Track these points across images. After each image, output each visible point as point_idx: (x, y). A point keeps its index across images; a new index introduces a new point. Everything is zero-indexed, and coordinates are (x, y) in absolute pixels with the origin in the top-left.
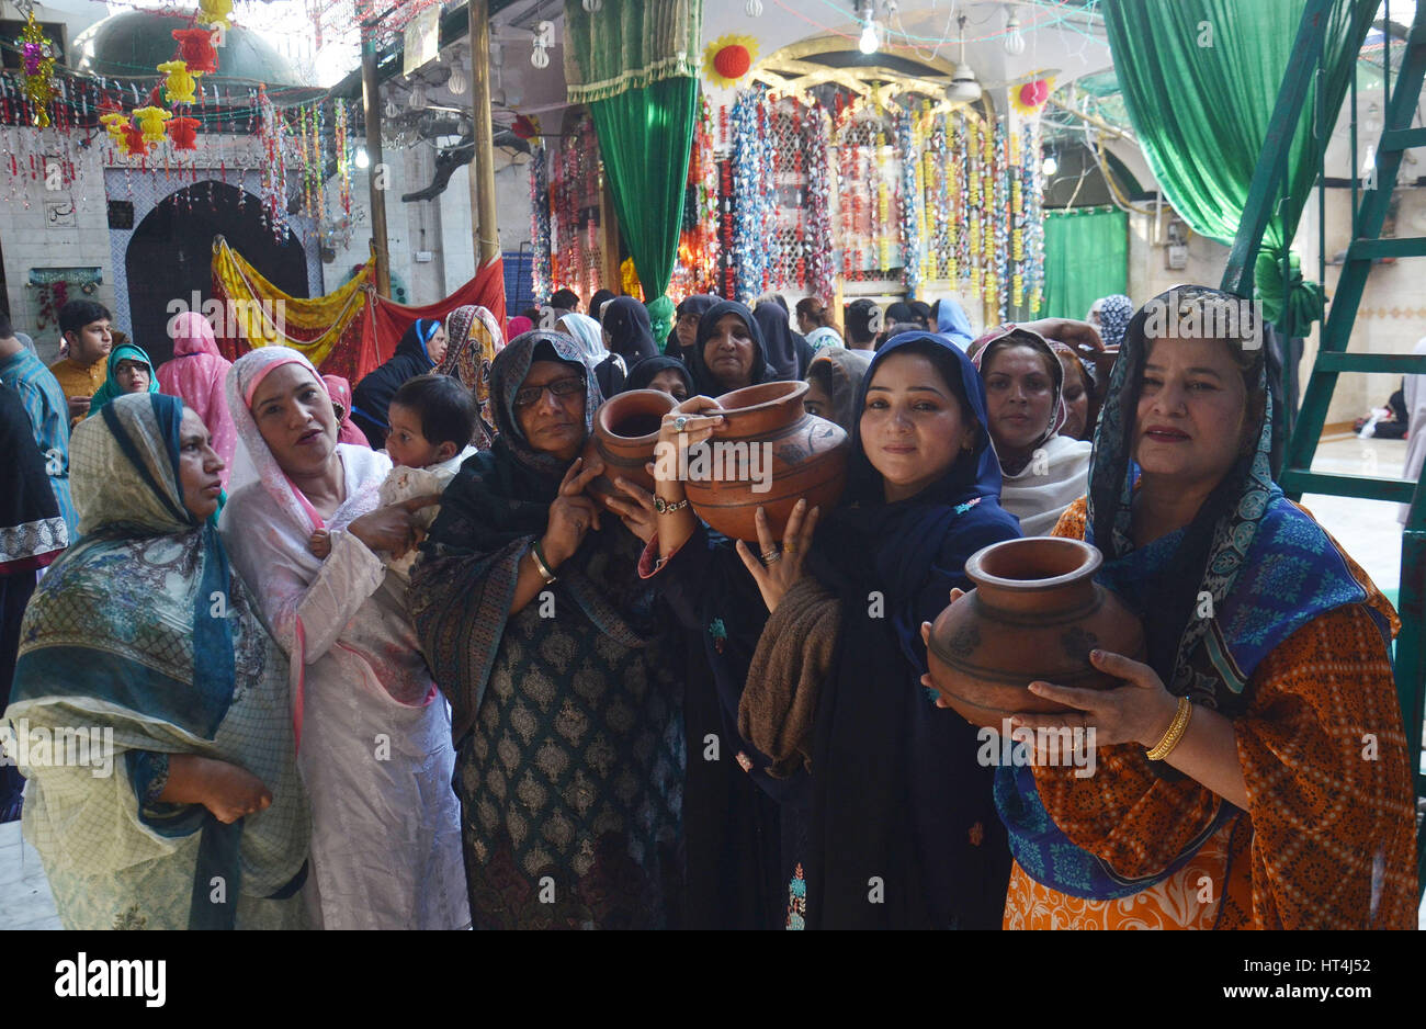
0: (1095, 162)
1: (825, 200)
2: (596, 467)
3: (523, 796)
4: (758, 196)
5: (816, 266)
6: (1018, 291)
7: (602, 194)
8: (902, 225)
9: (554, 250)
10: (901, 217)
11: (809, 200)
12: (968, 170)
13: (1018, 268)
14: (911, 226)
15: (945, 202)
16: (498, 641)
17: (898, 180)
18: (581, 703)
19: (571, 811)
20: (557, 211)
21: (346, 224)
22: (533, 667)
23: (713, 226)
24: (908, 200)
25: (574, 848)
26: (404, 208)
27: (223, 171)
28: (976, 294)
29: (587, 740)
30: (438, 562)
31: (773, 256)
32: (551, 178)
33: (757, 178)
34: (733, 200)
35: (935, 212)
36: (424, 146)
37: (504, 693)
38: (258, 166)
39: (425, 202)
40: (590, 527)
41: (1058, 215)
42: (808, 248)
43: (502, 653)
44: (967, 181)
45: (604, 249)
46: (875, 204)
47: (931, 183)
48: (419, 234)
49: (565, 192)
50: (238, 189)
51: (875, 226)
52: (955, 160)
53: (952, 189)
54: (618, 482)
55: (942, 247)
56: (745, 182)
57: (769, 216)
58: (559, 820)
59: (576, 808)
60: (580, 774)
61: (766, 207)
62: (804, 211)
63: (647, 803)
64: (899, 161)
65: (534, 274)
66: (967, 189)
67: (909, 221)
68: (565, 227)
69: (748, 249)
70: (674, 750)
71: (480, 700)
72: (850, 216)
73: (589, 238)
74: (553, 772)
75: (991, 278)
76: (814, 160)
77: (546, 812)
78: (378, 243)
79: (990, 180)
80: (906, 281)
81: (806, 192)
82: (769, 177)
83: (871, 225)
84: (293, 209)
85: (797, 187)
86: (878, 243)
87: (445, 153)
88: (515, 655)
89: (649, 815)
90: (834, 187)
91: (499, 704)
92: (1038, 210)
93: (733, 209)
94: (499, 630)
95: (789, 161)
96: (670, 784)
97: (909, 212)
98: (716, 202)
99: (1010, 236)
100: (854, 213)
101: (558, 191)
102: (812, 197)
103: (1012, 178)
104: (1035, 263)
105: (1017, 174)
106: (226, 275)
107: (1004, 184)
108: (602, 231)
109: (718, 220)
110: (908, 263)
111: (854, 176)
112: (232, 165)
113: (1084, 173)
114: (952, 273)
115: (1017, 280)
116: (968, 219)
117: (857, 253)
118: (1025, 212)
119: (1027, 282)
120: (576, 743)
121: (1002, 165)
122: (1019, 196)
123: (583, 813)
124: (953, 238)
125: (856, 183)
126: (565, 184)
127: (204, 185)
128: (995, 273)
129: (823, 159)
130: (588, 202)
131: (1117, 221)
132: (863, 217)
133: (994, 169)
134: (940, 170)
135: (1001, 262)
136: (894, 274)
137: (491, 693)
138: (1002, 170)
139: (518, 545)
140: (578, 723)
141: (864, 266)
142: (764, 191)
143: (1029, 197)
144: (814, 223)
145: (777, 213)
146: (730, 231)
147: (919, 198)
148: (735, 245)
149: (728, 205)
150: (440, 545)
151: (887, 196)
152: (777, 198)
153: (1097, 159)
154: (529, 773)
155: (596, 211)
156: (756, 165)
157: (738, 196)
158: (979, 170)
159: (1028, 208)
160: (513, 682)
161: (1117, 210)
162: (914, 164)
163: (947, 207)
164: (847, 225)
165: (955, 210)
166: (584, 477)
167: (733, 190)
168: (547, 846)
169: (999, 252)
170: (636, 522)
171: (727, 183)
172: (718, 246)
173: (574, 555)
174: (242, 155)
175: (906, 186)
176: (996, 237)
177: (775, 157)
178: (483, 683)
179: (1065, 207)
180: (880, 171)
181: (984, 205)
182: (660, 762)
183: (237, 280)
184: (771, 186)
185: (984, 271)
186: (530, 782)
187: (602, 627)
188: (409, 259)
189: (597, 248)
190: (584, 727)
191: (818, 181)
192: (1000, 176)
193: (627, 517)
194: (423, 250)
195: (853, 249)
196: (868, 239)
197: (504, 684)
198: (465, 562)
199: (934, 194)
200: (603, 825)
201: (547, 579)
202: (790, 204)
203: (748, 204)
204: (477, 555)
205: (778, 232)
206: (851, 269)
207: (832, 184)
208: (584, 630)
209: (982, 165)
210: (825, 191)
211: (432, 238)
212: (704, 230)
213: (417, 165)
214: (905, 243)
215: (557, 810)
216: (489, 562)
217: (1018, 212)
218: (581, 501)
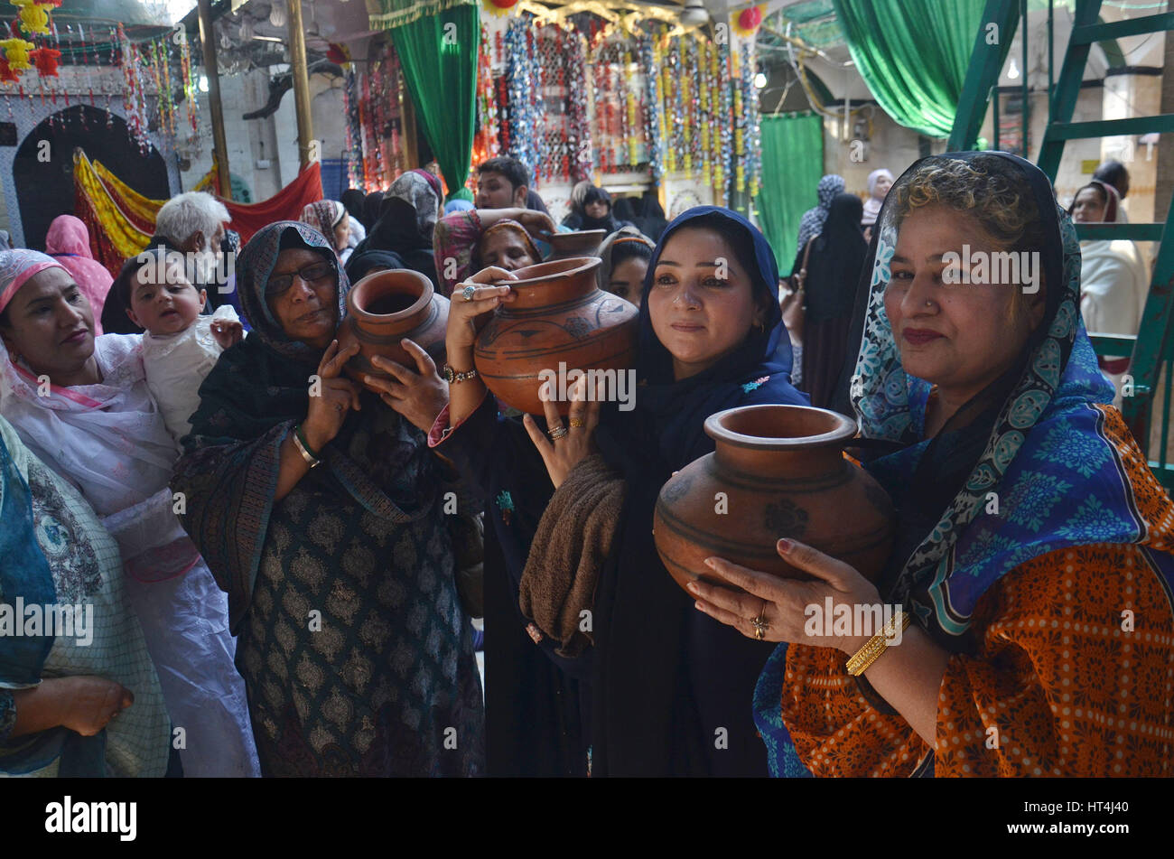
0: (796, 76)
1: (584, 108)
2: (352, 346)
3: (301, 677)
4: (529, 106)
5: (578, 162)
6: (741, 180)
7: (402, 108)
8: (646, 127)
9: (364, 156)
10: (646, 119)
11: (571, 109)
12: (699, 81)
13: (740, 161)
14: (655, 128)
15: (681, 109)
16: (265, 527)
17: (642, 91)
18: (352, 582)
19: (349, 690)
20: (365, 123)
21: (196, 138)
22: (302, 550)
23: (494, 131)
24: (651, 107)
25: (354, 726)
26: (245, 125)
27: (92, 96)
28: (707, 182)
29: (360, 617)
30: (197, 454)
31: (543, 155)
32: (360, 95)
33: (528, 91)
34: (509, 110)
35: (673, 117)
36: (258, 73)
37: (274, 578)
38: (121, 92)
39: (262, 120)
40: (351, 408)
41: (769, 119)
42: (572, 147)
43: (270, 540)
44: (699, 90)
45: (405, 152)
46: (625, 111)
47: (669, 93)
48: (258, 146)
49: (372, 108)
50: (105, 112)
51: (625, 128)
52: (688, 74)
53: (686, 97)
54: (374, 360)
55: (679, 144)
56: (518, 94)
57: (538, 123)
58: (337, 699)
59: (354, 686)
60: (356, 651)
61: (536, 115)
62: (566, 118)
63: (422, 672)
64: (643, 76)
65: (350, 176)
66: (698, 98)
67: (653, 124)
68: (373, 136)
69: (523, 149)
70: (447, 619)
71: (252, 588)
72: (604, 120)
73: (394, 144)
74: (328, 651)
75: (719, 169)
76: (574, 75)
77: (325, 692)
78: (220, 154)
79: (715, 91)
80: (652, 172)
81: (568, 102)
82: (538, 90)
83: (622, 128)
84: (153, 127)
85: (561, 97)
86: (628, 142)
87: (277, 78)
88: (283, 540)
89: (424, 682)
90: (591, 98)
91: (272, 590)
92: (755, 113)
93: (509, 116)
94: (266, 516)
95: (554, 77)
96: (444, 651)
97: (652, 117)
98: (495, 111)
99: (733, 135)
100: (608, 118)
101: (365, 106)
102: (573, 106)
103: (733, 88)
104: (754, 156)
105: (738, 85)
106: (86, 181)
107: (727, 93)
108: (404, 138)
109: (498, 126)
110: (653, 158)
111: (607, 88)
112: (99, 92)
113: (788, 85)
114: (688, 165)
115: (740, 170)
116: (700, 121)
117: (611, 151)
118: (744, 115)
119: (748, 172)
120: (349, 622)
121: (725, 77)
122: (740, 103)
123: (360, 690)
124: (687, 137)
125: (608, 94)
126: (372, 100)
127: (76, 108)
128: (722, 165)
129: (581, 74)
130: (391, 115)
131: (814, 123)
132: (614, 121)
133: (720, 81)
134: (675, 82)
135: (726, 156)
136: (641, 167)
137: (262, 579)
138: (726, 82)
139: (279, 431)
140: (350, 602)
141: (617, 161)
142: (534, 101)
143: (748, 103)
144: (576, 127)
145: (545, 120)
146: (507, 134)
147: (660, 105)
148: (512, 146)
149: (505, 114)
150: (198, 437)
151: (634, 104)
152: (545, 107)
153: (798, 73)
154: (305, 655)
155: (398, 120)
156: (527, 80)
157: (513, 105)
158: (707, 82)
159: (747, 112)
160: (283, 566)
161: (814, 114)
162: (655, 77)
163: (682, 112)
164: (601, 128)
165: (689, 115)
166: (340, 358)
167: (508, 100)
168: (328, 726)
169: (724, 148)
170: (396, 398)
171: (504, 95)
172: (499, 147)
173: (335, 438)
174: (108, 83)
175: (649, 96)
176: (722, 136)
177: (542, 74)
178: (254, 570)
179: (773, 112)
180: (628, 84)
181: (712, 110)
182: (433, 632)
183: (96, 185)
184: (539, 97)
185: (713, 163)
186: (307, 664)
187: (367, 506)
188: (251, 166)
189: (400, 152)
190: (356, 606)
191: (578, 92)
192: (724, 86)
193: (387, 394)
194: (262, 158)
195: (607, 148)
196: (619, 139)
197: (274, 569)
198: (225, 452)
199: (672, 102)
200: (380, 698)
201: (310, 463)
202: (556, 112)
203: (522, 113)
204: (237, 443)
205: (547, 135)
206: (606, 164)
207: (589, 95)
208: (350, 509)
209: (710, 78)
210: (584, 101)
211: (268, 148)
212: (486, 134)
213: (254, 90)
214: (650, 142)
215: (335, 690)
216: (250, 449)
217: (739, 115)
218: (340, 383)
